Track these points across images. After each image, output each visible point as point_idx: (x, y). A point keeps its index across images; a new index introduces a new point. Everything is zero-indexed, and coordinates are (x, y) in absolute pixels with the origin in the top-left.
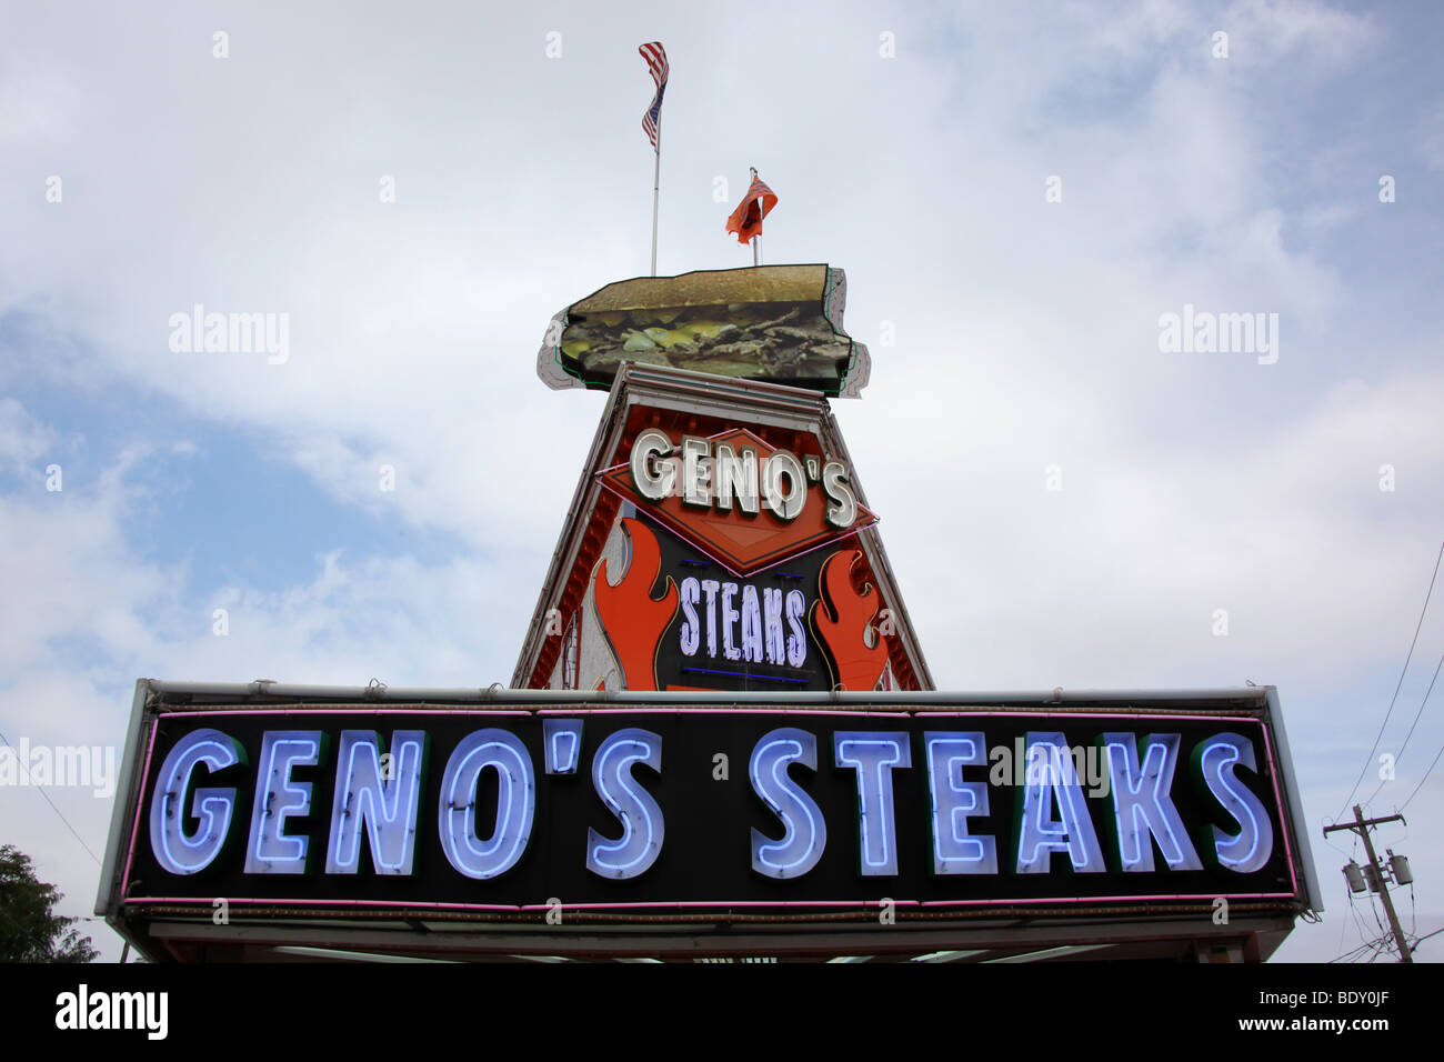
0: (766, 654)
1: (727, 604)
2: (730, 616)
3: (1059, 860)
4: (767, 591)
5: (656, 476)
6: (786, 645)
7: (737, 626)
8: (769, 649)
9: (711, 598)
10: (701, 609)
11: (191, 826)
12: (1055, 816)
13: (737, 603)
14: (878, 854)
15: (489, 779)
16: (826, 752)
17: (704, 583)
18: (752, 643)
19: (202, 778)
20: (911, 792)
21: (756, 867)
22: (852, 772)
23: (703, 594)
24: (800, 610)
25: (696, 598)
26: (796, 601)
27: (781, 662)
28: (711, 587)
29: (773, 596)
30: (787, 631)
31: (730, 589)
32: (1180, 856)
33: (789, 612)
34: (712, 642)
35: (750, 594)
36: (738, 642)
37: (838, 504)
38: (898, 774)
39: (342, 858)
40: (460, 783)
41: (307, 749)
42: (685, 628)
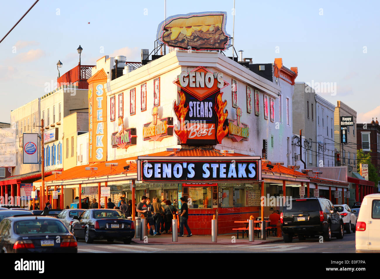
0: (205, 115)
1: (198, 106)
2: (198, 108)
3: (232, 176)
4: (205, 102)
5: (184, 82)
6: (208, 113)
7: (199, 110)
8: (205, 114)
9: (195, 105)
10: (193, 107)
11: (148, 173)
12: (232, 172)
13: (200, 106)
14: (215, 176)
15: (178, 169)
16: (210, 166)
17: (194, 102)
18: (202, 113)
19: (148, 168)
20: (218, 170)
21: (203, 177)
22: (213, 168)
23: (193, 104)
24: (212, 106)
25: (192, 106)
26: (211, 103)
27: (207, 117)
28: (195, 103)
29: (206, 103)
30: (209, 110)
31: (198, 103)
32: (245, 176)
33: (209, 107)
34: (195, 114)
35: (202, 103)
36: (200, 114)
37: (220, 83)
38: (217, 168)
39: (164, 176)
40: (175, 169)
41: (159, 165)
42: (190, 112)
